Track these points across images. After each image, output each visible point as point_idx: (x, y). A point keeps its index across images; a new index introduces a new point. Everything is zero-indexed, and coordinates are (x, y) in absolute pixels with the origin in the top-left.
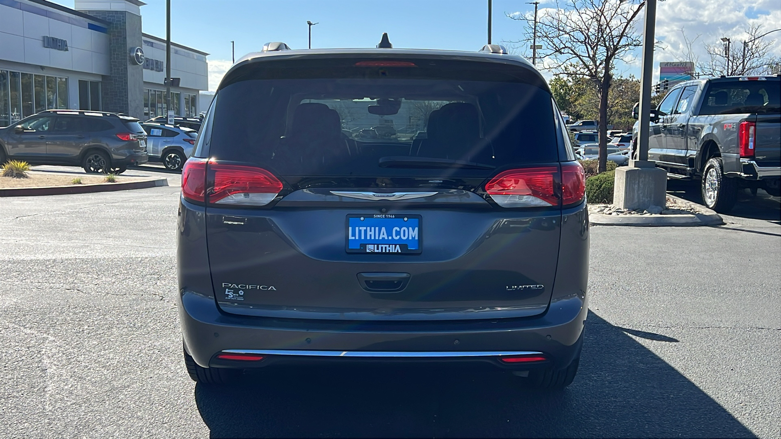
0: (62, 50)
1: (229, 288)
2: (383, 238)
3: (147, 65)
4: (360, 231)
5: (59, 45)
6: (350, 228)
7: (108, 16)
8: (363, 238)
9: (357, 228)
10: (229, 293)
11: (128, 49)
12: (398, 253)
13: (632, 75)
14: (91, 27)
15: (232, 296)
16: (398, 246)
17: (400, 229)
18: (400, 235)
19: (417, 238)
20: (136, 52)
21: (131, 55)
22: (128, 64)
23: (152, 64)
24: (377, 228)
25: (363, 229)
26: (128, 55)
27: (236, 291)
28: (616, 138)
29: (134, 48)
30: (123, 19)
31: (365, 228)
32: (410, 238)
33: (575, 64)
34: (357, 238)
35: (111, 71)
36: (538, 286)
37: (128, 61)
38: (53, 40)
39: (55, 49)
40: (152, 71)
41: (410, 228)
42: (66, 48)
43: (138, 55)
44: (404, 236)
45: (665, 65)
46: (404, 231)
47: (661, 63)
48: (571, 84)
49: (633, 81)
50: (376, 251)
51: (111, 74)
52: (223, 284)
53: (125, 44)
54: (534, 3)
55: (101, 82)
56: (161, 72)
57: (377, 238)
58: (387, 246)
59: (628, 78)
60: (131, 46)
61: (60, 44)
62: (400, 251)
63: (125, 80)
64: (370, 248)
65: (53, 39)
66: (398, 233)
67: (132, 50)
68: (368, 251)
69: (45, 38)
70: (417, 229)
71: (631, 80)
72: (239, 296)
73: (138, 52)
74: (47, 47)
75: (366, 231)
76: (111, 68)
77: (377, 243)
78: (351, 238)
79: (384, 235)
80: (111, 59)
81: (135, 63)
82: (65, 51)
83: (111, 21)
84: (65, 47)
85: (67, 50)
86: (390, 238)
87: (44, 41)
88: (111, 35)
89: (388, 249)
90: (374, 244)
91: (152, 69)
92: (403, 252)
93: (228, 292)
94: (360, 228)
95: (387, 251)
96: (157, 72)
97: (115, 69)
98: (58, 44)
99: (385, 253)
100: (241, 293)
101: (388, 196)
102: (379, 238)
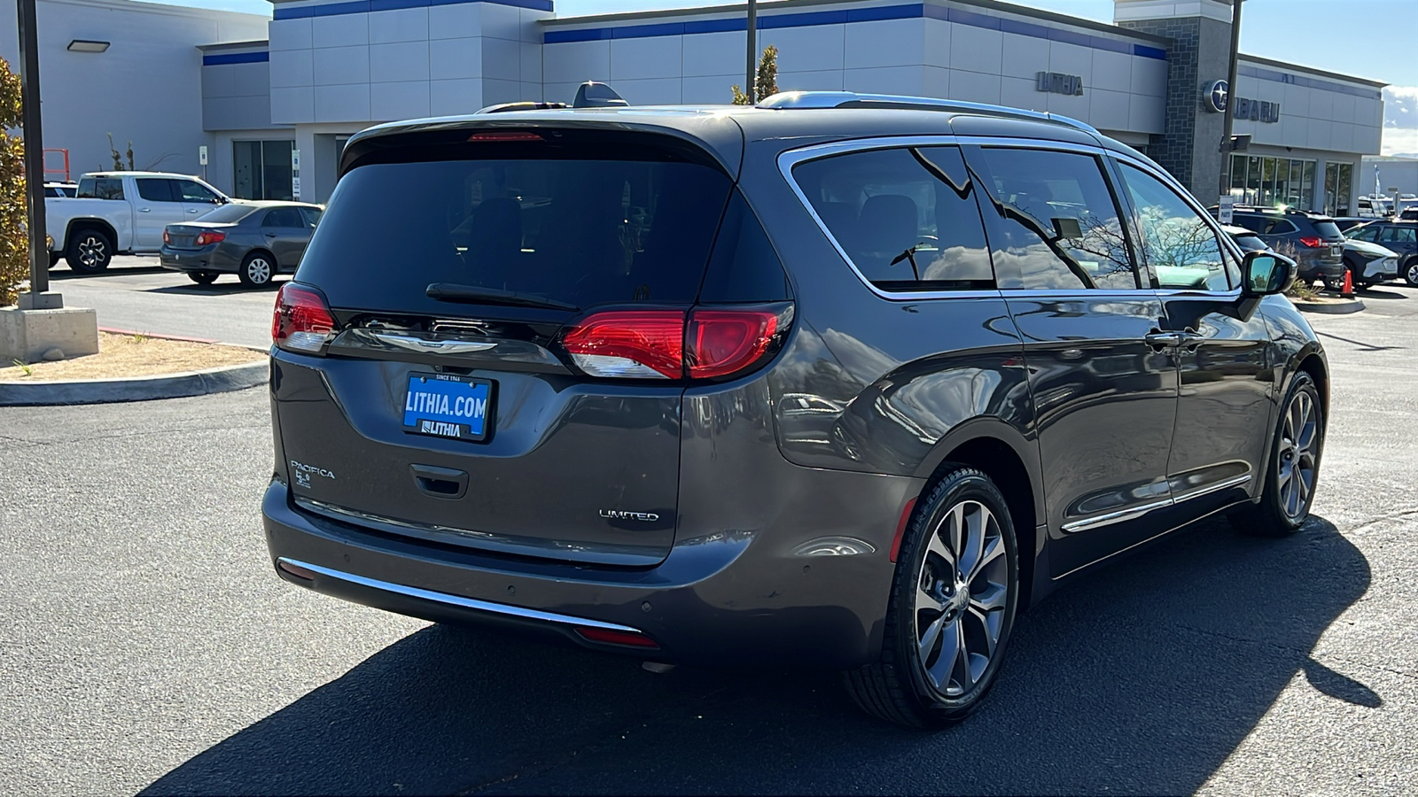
0: (1070, 94)
2: (444, 412)
3: (1244, 112)
4: (420, 398)
5: (1066, 86)
6: (410, 393)
7: (1169, 28)
8: (421, 410)
9: (417, 395)
11: (1199, 85)
12: (455, 438)
14: (1140, 51)
16: (458, 426)
17: (465, 400)
18: (463, 410)
19: (483, 417)
20: (1215, 89)
21: (1205, 94)
22: (1197, 112)
23: (1255, 109)
24: (439, 396)
25: (423, 395)
26: (1198, 96)
29: (1213, 82)
30: (1194, 32)
31: (425, 395)
32: (476, 416)
34: (415, 410)
35: (1166, 125)
36: (649, 516)
37: (1197, 107)
38: (1055, 78)
39: (1057, 92)
40: (1254, 122)
41: (478, 400)
42: (1079, 89)
43: (1219, 94)
44: (469, 412)
46: (470, 403)
50: (432, 432)
51: (1166, 131)
53: (1194, 76)
55: (1148, 146)
56: (1274, 124)
57: (437, 412)
58: (446, 425)
60: (1206, 80)
61: (1068, 84)
62: (458, 435)
63: (1189, 141)
64: (427, 426)
65: (1055, 76)
66: (462, 406)
67: (1206, 86)
68: (423, 431)
69: (1041, 75)
70: (485, 401)
73: (1219, 89)
74: (1042, 91)
75: (426, 398)
76: (1167, 120)
77: (435, 419)
78: (408, 408)
79: (445, 409)
80: (1167, 104)
81: (1210, 110)
82: (1077, 95)
83: (1174, 37)
84: (1077, 89)
85: (1080, 93)
86: (451, 413)
87: (1038, 81)
88: (1170, 61)
89: (446, 429)
90: (431, 421)
91: (1253, 119)
92: (461, 437)
94: (421, 394)
95: (445, 434)
96: (1265, 124)
97: (1172, 123)
98: (1064, 84)
99: (442, 437)
102: (439, 411)
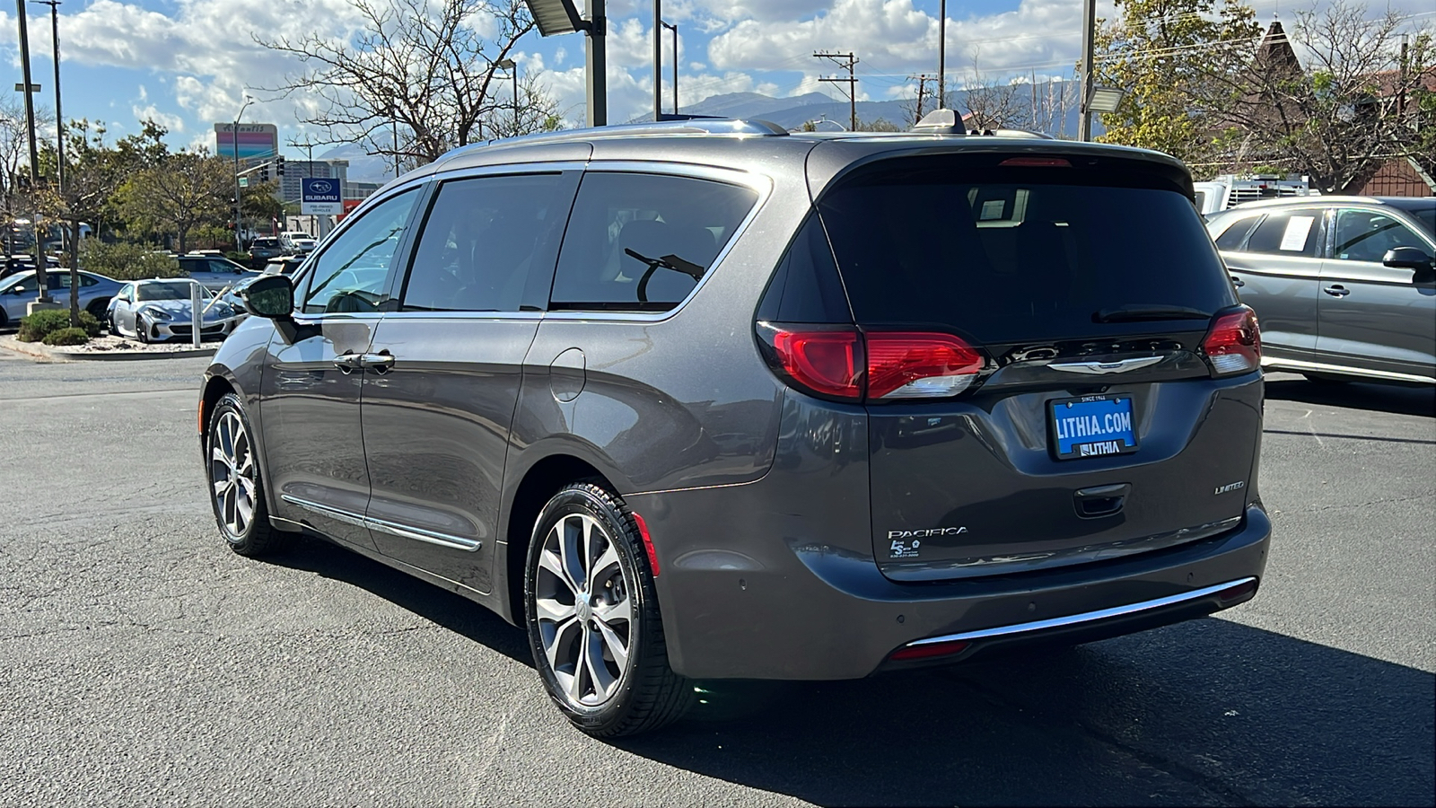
1: (899, 539)
2: (1097, 433)
4: (1068, 424)
8: (1073, 435)
9: (1064, 420)
10: (897, 548)
12: (1116, 454)
13: (204, 147)
15: (901, 551)
16: (1115, 443)
17: (1112, 417)
18: (1113, 426)
19: (1130, 429)
24: (1087, 418)
25: (1071, 420)
27: (908, 542)
28: (271, 265)
31: (1073, 419)
32: (1124, 430)
33: (81, 122)
34: (1067, 436)
41: (1121, 414)
44: (1118, 427)
45: (225, 129)
46: (1116, 418)
47: (216, 125)
48: (78, 161)
49: (205, 158)
50: (1092, 453)
52: (890, 533)
54: (49, 3)
57: (1089, 434)
58: (1103, 444)
59: (197, 153)
62: (1118, 451)
64: (1085, 450)
66: (1111, 422)
68: (1083, 455)
70: (1128, 413)
71: (202, 156)
72: (913, 549)
75: (1075, 423)
77: (1091, 440)
78: (1060, 437)
79: (1096, 429)
86: (1104, 431)
89: (1104, 448)
90: (1088, 443)
92: (1123, 452)
93: (896, 546)
94: (1069, 420)
95: (1105, 453)
99: (1103, 456)
100: (916, 544)
101: (1115, 367)
102: (1091, 432)
